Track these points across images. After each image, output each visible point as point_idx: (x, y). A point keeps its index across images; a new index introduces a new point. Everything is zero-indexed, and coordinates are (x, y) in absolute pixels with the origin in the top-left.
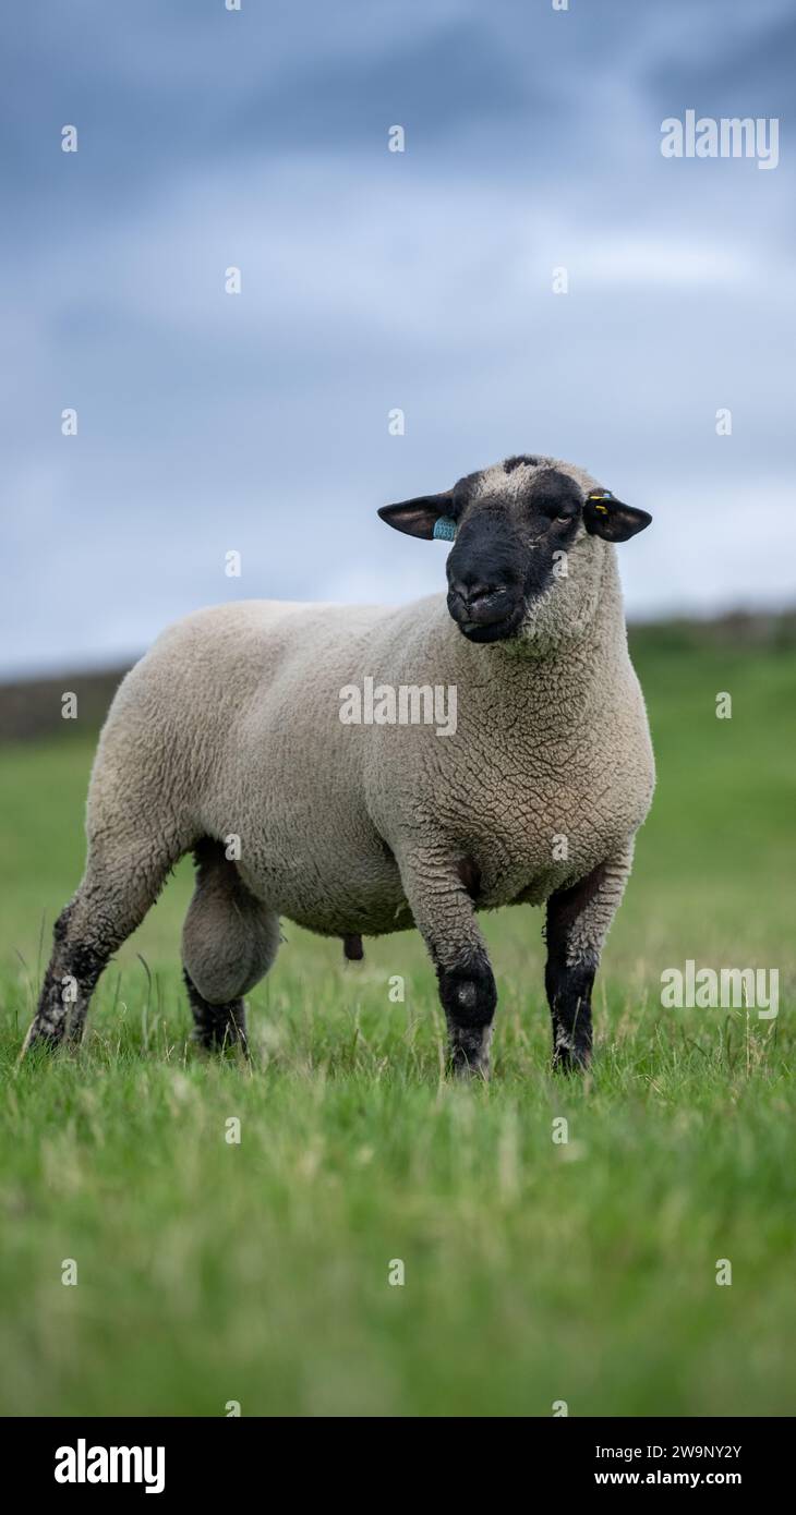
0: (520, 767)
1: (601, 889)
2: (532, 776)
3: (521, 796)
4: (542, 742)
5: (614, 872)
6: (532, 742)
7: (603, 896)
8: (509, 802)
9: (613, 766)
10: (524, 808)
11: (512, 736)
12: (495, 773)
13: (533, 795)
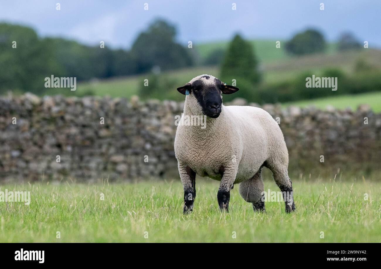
0: (193, 146)
1: (224, 173)
2: (196, 148)
3: (193, 153)
4: (198, 141)
5: (227, 169)
6: (196, 140)
7: (225, 174)
8: (190, 155)
9: (217, 146)
10: (194, 156)
11: (192, 139)
12: (188, 148)
13: (196, 153)
